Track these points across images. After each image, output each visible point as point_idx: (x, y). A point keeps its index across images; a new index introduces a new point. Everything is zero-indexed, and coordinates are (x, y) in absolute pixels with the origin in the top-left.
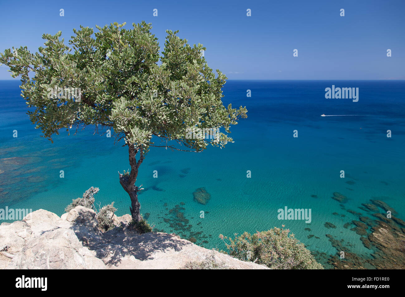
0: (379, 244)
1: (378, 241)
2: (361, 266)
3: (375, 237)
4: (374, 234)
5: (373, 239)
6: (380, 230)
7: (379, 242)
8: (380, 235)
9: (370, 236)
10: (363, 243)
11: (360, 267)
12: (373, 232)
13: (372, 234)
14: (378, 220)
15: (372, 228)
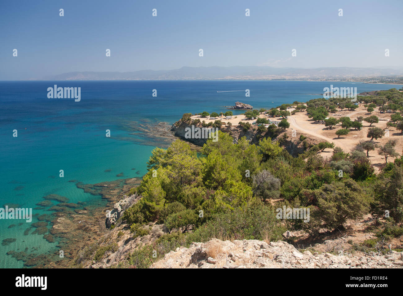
0: (60, 233)
1: (59, 231)
2: (51, 262)
3: (56, 229)
4: (54, 226)
5: (55, 232)
6: (58, 221)
7: (61, 231)
8: (59, 225)
9: (52, 231)
10: (47, 240)
11: (50, 264)
12: (53, 225)
13: (53, 228)
14: (54, 212)
15: (51, 223)
